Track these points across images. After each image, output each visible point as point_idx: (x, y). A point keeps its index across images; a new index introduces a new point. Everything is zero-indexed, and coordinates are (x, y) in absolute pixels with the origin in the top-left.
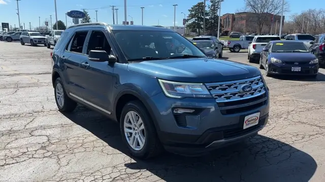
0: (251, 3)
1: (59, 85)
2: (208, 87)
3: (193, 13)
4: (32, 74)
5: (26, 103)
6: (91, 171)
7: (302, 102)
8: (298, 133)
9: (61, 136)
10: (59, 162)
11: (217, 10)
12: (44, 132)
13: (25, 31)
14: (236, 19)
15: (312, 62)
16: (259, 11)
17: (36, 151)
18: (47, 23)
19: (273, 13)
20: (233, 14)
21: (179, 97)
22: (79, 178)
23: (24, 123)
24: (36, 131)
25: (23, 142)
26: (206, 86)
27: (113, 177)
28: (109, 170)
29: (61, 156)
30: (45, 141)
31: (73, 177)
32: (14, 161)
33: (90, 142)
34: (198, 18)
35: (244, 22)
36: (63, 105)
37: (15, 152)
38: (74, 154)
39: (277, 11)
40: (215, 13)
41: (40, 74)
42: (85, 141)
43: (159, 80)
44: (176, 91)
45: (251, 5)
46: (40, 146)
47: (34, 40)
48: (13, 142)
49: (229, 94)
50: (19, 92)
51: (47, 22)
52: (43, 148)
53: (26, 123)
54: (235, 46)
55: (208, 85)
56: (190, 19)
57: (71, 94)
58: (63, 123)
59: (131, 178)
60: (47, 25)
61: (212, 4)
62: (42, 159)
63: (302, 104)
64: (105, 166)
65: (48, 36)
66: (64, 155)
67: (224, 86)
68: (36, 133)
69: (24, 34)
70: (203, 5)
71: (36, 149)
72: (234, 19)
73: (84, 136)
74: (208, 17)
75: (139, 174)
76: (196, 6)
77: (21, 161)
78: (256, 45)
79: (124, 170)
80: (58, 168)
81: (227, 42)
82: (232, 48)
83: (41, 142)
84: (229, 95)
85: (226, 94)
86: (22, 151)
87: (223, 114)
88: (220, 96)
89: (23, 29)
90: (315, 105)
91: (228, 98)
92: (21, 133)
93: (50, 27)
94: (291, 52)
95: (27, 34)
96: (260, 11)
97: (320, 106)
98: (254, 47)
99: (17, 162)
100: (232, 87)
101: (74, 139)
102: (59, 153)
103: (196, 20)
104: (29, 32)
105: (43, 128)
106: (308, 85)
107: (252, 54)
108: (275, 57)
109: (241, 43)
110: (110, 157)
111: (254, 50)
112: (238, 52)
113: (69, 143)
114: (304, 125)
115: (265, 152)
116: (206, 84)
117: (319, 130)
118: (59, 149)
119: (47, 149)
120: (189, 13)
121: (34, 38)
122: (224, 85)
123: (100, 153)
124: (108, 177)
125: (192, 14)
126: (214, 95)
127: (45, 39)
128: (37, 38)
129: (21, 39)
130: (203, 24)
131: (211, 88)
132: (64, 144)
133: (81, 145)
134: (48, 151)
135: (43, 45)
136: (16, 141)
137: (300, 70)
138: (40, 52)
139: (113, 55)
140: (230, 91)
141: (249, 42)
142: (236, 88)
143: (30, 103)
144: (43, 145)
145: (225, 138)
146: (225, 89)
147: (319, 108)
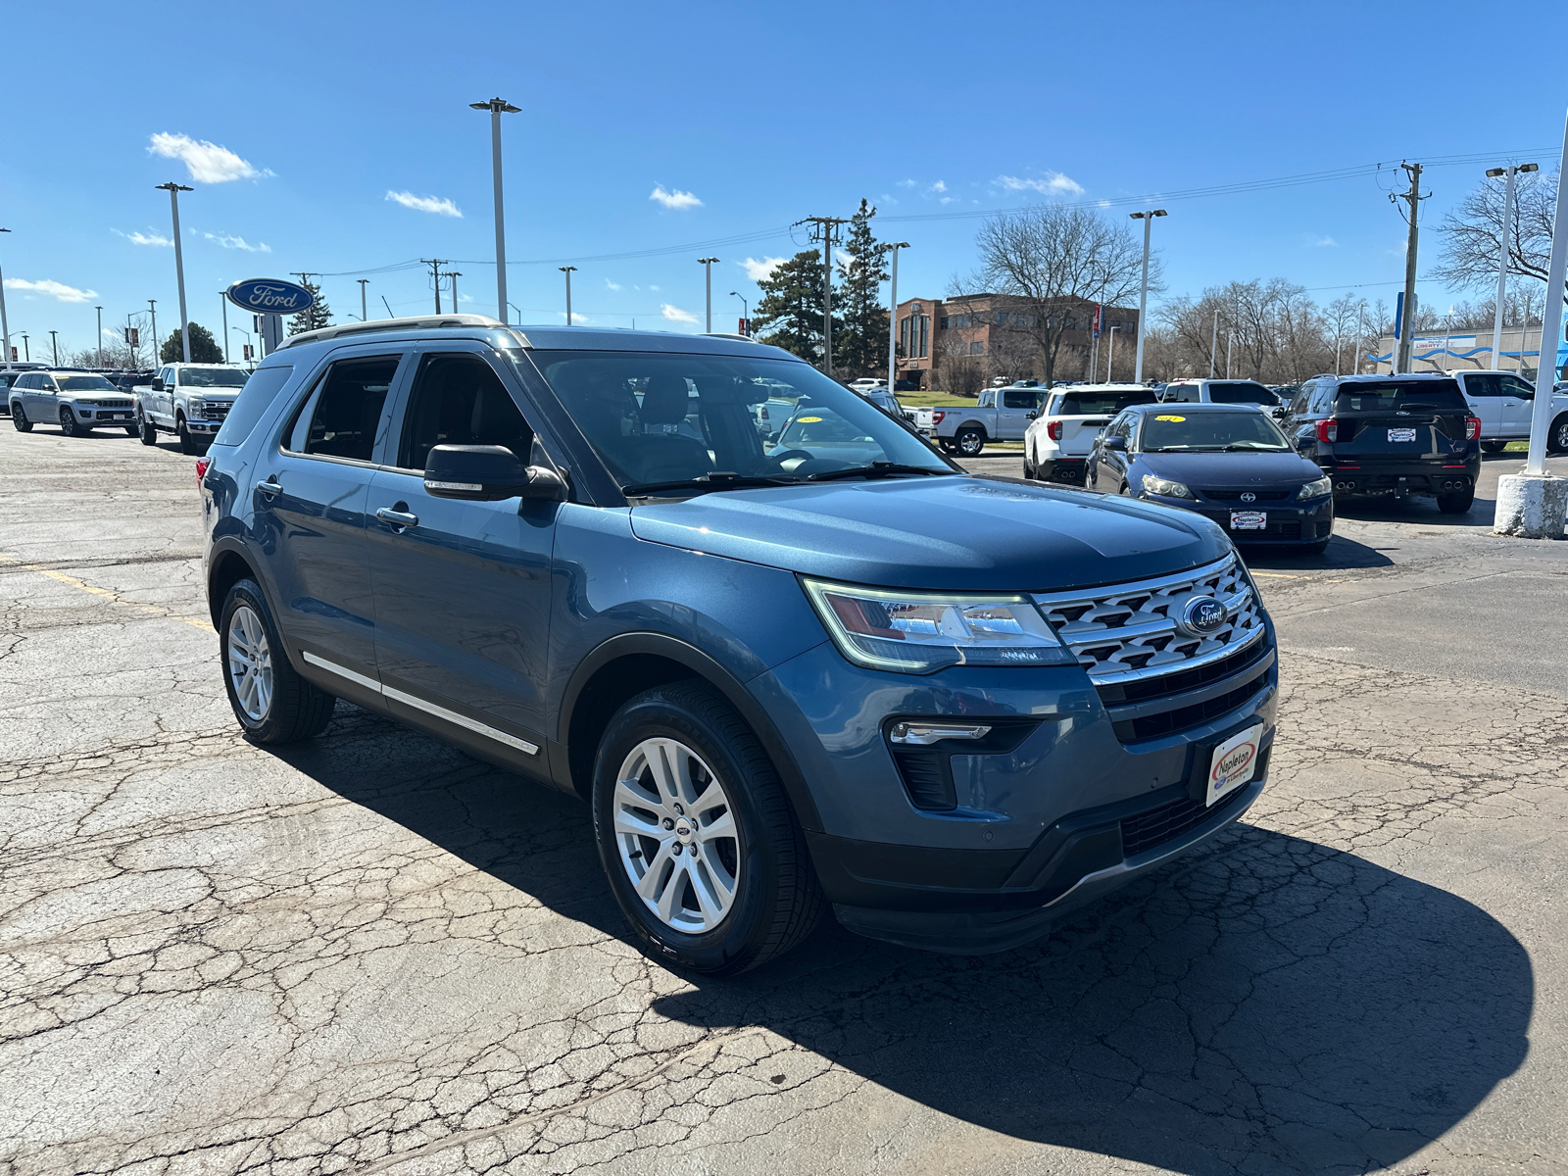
0: (1012, 257)
1: (245, 615)
2: (1047, 610)
3: (780, 294)
4: (86, 563)
5: (71, 705)
6: (462, 1051)
7: (1311, 659)
8: (1355, 800)
9: (273, 864)
10: (289, 1011)
11: (874, 284)
12: (179, 850)
13: (34, 367)
14: (950, 324)
15: (1308, 490)
16: (1042, 289)
17: (154, 953)
18: (132, 337)
19: (1096, 299)
20: (938, 303)
21: (916, 665)
22: (406, 1092)
23: (73, 804)
24: (141, 846)
25: (76, 908)
26: (1038, 608)
27: (582, 1073)
28: (554, 1037)
29: (290, 977)
30: (193, 896)
31: (375, 1089)
32: (43, 1019)
33: (426, 892)
34: (801, 315)
35: (983, 334)
36: (265, 708)
37: (44, 967)
38: (355, 961)
39: (1112, 289)
40: (867, 297)
41: (119, 563)
42: (401, 885)
43: (810, 584)
44: (899, 635)
45: (1010, 266)
46: (173, 923)
47: (76, 409)
48: (30, 909)
49: (1138, 642)
50: (28, 653)
51: (135, 331)
52: (187, 934)
53: (81, 806)
54: (961, 431)
55: (1049, 601)
56: (767, 321)
57: (308, 657)
58: (274, 800)
59: (670, 1075)
60: (135, 343)
61: (853, 259)
62: (191, 997)
63: (1312, 667)
64: (527, 1021)
65: (148, 390)
66: (301, 971)
67: (1113, 607)
68: (139, 856)
69: (29, 382)
70: (822, 261)
71: (154, 944)
72: (942, 323)
73: (391, 863)
74: (838, 314)
75: (708, 1048)
76: (788, 267)
77: (84, 1013)
78: (1060, 424)
79: (628, 1035)
80: (283, 1041)
81: (930, 415)
82: (951, 441)
83: (177, 904)
84: (1138, 647)
85: (1125, 641)
86: (79, 955)
87: (1123, 741)
88: (1103, 654)
89: (22, 359)
90: (1368, 672)
91: (1139, 662)
92: (65, 857)
93: (148, 354)
94: (1219, 449)
95: (41, 381)
96: (1044, 288)
97: (1390, 674)
98: (1054, 431)
99: (63, 1024)
100: (1147, 608)
101: (338, 880)
102: (278, 959)
103: (791, 324)
104: (53, 375)
105: (174, 827)
106: (1303, 584)
107: (1047, 462)
108: (1162, 474)
109: (988, 420)
110: (541, 968)
111: (1055, 446)
112: (975, 454)
113: (320, 901)
114: (1360, 761)
115: (1253, 898)
116: (1039, 599)
117: (1432, 781)
118: (270, 938)
119: (211, 937)
120: (763, 296)
121: (79, 401)
122: (1113, 602)
123: (486, 948)
124: (556, 1074)
125: (776, 300)
126: (1077, 651)
127: (129, 403)
128: (93, 402)
129: (16, 404)
130: (819, 342)
131: (1062, 618)
132: (293, 910)
133: (381, 907)
134: (220, 952)
135: (123, 431)
136: (42, 905)
137: (1263, 525)
138: (108, 464)
139: (545, 464)
140: (1142, 628)
141: (1029, 411)
142: (1163, 610)
143: (92, 703)
144: (188, 918)
145: (1130, 853)
146: (1117, 621)
147: (1388, 681)
